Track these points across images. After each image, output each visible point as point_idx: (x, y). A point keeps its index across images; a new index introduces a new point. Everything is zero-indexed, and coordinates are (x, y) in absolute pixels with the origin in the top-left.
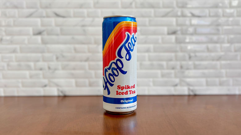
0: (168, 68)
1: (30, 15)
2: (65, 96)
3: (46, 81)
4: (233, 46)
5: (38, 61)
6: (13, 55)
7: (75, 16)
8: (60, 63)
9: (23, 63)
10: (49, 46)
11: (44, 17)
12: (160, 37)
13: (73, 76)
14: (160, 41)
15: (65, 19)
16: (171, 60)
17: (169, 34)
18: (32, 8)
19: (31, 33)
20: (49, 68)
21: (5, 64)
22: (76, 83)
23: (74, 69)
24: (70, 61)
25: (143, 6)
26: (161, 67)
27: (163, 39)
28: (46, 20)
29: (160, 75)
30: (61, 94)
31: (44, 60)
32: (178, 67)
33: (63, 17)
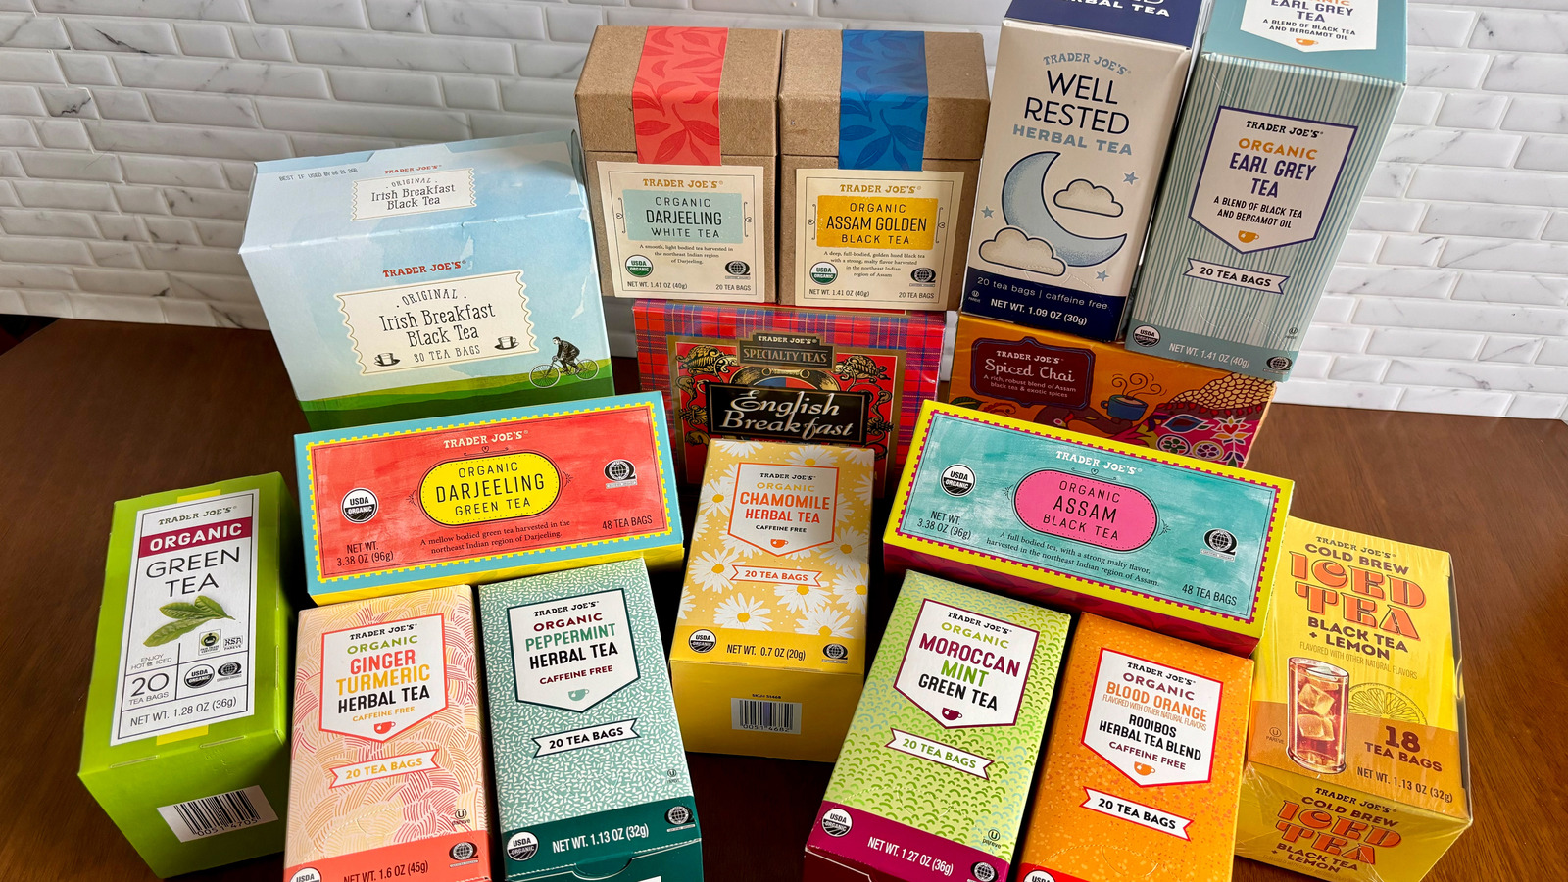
1: (11, 38)
3: (160, 278)
5: (105, 209)
6: (6, 184)
7: (187, 51)
8: (187, 222)
9: (50, 214)
11: (65, 48)
19: (40, 106)
20: (154, 235)
25: (461, 26)
28: (76, 57)
30: (229, 325)
31: (127, 209)
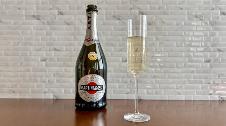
0: (122, 82)
1: (40, 50)
2: (58, 99)
4: (163, 69)
5: (42, 77)
6: (28, 73)
7: (66, 50)
8: (55, 78)
9: (33, 78)
10: (49, 68)
11: (48, 51)
12: (117, 63)
13: (63, 86)
14: (118, 66)
15: (60, 52)
16: (124, 77)
17: (123, 61)
18: (41, 45)
19: (40, 60)
20: (49, 81)
21: (22, 79)
22: (65, 91)
23: (64, 82)
24: (61, 77)
25: (107, 45)
26: (118, 81)
27: (119, 64)
28: (49, 52)
29: (117, 87)
30: (55, 98)
31: (46, 77)
32: (129, 82)
33: (59, 51)
